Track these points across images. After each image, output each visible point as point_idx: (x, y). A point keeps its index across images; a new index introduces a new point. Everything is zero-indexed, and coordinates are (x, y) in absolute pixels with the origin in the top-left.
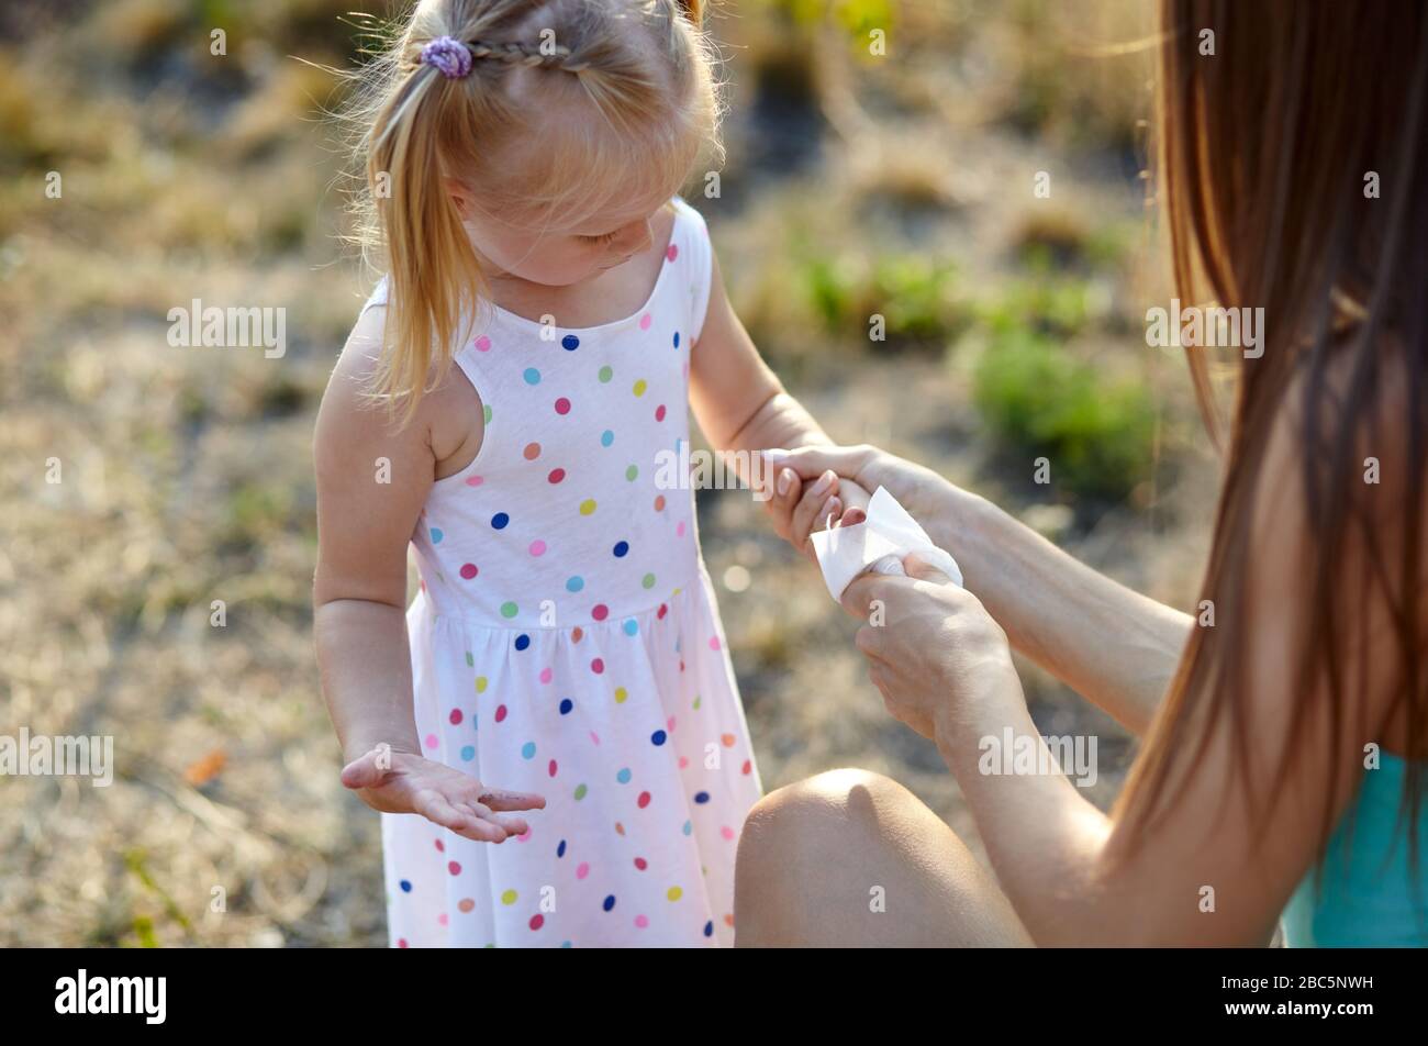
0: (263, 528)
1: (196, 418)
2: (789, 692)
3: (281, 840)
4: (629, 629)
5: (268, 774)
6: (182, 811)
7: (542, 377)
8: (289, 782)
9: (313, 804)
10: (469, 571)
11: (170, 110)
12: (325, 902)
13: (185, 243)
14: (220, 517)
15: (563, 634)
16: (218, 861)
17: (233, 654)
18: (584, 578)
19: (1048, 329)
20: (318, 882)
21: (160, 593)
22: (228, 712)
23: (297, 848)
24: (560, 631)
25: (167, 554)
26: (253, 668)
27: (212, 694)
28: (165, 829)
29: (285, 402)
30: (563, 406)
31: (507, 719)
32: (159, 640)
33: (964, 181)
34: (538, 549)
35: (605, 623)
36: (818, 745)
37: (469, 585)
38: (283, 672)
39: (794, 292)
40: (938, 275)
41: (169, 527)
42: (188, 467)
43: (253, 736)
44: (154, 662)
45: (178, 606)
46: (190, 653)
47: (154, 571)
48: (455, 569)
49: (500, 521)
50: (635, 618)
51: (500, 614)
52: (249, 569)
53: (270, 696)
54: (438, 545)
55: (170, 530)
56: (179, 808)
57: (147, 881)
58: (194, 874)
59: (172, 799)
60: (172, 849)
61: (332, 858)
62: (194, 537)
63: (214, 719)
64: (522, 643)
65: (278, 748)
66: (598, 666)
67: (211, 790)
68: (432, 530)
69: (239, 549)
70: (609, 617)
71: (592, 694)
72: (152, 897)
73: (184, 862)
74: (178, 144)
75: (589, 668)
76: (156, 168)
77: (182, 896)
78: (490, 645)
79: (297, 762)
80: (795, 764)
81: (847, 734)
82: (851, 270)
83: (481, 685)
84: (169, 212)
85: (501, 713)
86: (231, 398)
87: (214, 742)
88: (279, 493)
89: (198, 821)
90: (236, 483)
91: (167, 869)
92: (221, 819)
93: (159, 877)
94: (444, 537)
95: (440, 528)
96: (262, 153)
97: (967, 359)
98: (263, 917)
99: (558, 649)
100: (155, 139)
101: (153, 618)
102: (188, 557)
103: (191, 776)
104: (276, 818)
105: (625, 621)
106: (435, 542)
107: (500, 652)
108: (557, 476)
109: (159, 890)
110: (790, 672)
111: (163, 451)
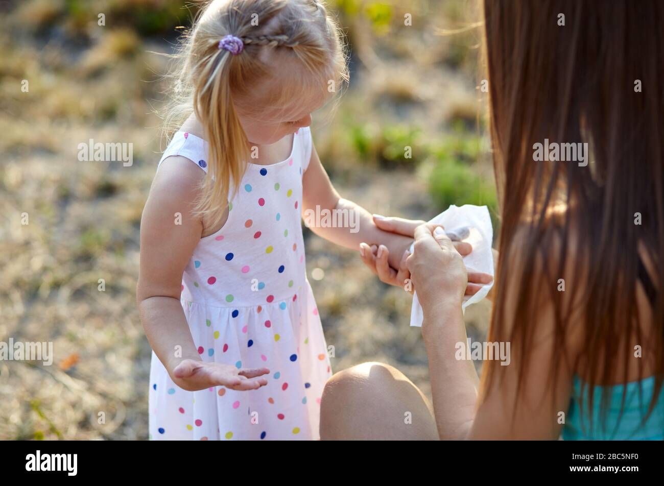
0: (96, 250)
1: (65, 198)
2: (342, 327)
3: (104, 395)
4: (282, 307)
5: (98, 364)
6: (57, 382)
7: (253, 189)
8: (108, 369)
9: (120, 379)
10: (212, 280)
11: (54, 54)
12: (124, 424)
13: (60, 116)
14: (76, 244)
15: (253, 309)
16: (74, 405)
17: (82, 308)
18: (265, 283)
19: (463, 158)
20: (121, 415)
21: (47, 280)
22: (79, 336)
23: (111, 399)
24: (252, 308)
25: (51, 262)
26: (91, 315)
27: (72, 327)
28: (49, 390)
29: (107, 191)
30: (262, 202)
31: (228, 350)
32: (47, 302)
33: (424, 90)
34: (245, 270)
35: (272, 304)
36: (355, 352)
37: (212, 287)
38: (105, 316)
39: (345, 141)
40: (412, 133)
41: (52, 250)
42: (61, 221)
43: (91, 347)
44: (45, 312)
45: (56, 286)
46: (62, 307)
47: (45, 269)
48: (205, 280)
49: (230, 257)
50: (284, 301)
51: (225, 301)
52: (90, 269)
53: (100, 328)
54: (198, 269)
55: (52, 251)
56: (56, 380)
57: (41, 415)
58: (63, 411)
59: (53, 376)
60: (53, 399)
61: (127, 404)
62: (64, 254)
63: (73, 338)
64: (235, 314)
65: (103, 353)
66: (268, 324)
67: (71, 372)
68: (195, 262)
69: (85, 259)
70: (274, 301)
71: (264, 337)
72: (43, 422)
73: (58, 405)
74: (57, 70)
75: (264, 325)
76: (47, 81)
77: (57, 421)
78: (221, 315)
79: (112, 359)
80: (345, 361)
81: (369, 347)
82: (372, 131)
83: (216, 335)
84: (53, 101)
85: (226, 348)
86: (82, 189)
87: (72, 349)
88: (104, 233)
89: (65, 386)
90: (84, 228)
91: (51, 409)
92: (76, 386)
93: (47, 413)
94: (201, 265)
95: (200, 261)
96: (97, 74)
97: (425, 172)
98: (96, 432)
99: (251, 317)
100: (46, 67)
101: (45, 291)
102: (61, 263)
103: (61, 365)
104: (102, 385)
105: (281, 302)
106: (196, 267)
107: (225, 319)
108: (258, 235)
109: (47, 419)
110: (343, 318)
111: (50, 213)
